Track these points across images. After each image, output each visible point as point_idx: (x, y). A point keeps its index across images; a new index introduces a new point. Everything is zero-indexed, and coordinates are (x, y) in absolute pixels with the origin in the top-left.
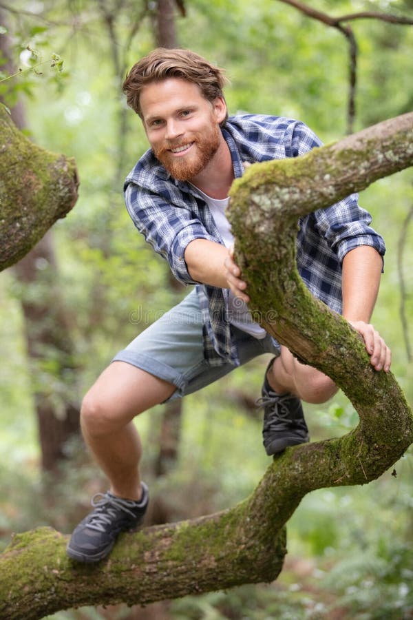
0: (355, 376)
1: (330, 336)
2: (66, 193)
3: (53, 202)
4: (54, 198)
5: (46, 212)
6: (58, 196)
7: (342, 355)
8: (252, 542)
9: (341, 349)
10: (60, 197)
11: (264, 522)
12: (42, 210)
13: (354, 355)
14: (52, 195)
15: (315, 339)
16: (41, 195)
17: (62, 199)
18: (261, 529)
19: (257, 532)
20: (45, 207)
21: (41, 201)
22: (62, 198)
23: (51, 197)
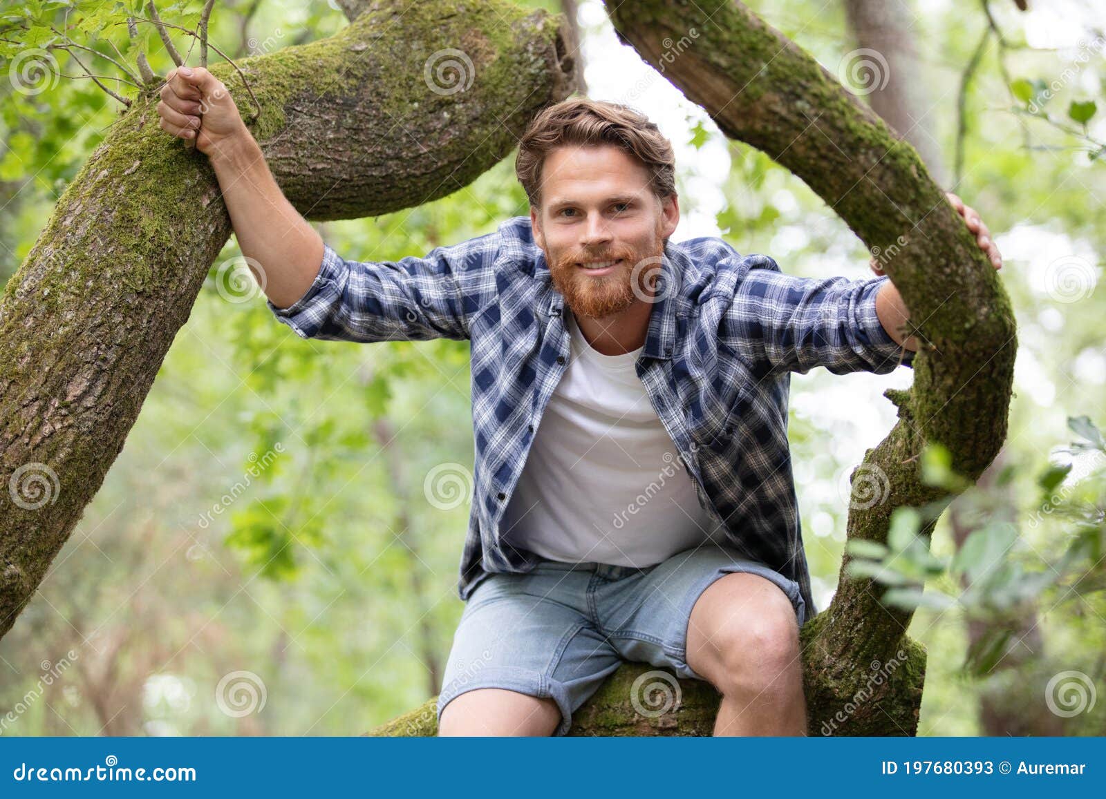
0: (841, 168)
1: (769, 73)
2: (541, 69)
3: (518, 84)
4: (520, 77)
5: (505, 100)
6: (526, 73)
7: (800, 115)
8: (841, 665)
9: (799, 104)
10: (531, 75)
11: (857, 620)
12: (497, 96)
13: (828, 120)
14: (515, 72)
15: (735, 74)
16: (495, 70)
17: (535, 81)
18: (854, 634)
19: (848, 643)
20: (500, 91)
21: (495, 82)
22: (534, 78)
23: (514, 75)
